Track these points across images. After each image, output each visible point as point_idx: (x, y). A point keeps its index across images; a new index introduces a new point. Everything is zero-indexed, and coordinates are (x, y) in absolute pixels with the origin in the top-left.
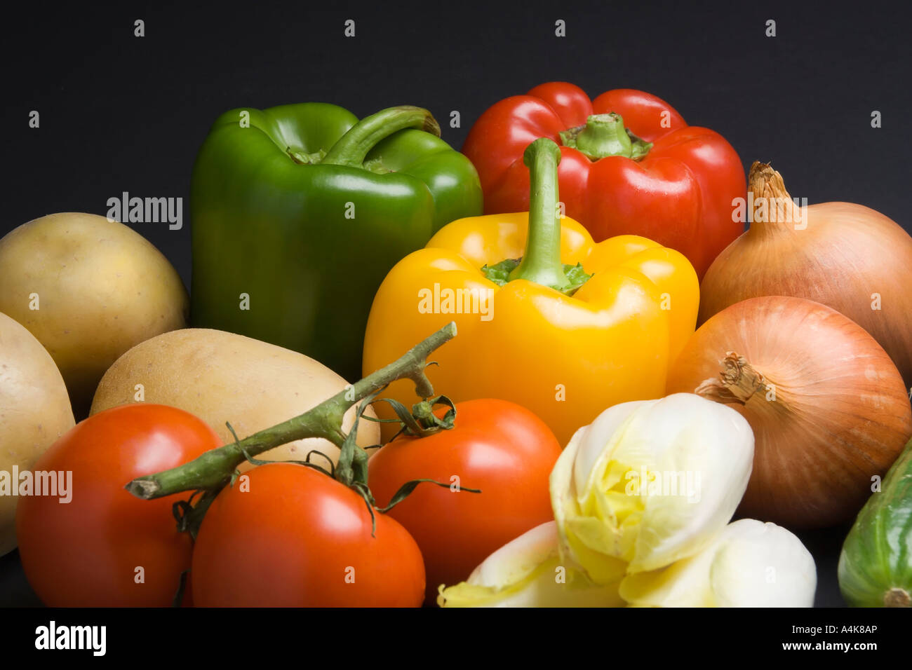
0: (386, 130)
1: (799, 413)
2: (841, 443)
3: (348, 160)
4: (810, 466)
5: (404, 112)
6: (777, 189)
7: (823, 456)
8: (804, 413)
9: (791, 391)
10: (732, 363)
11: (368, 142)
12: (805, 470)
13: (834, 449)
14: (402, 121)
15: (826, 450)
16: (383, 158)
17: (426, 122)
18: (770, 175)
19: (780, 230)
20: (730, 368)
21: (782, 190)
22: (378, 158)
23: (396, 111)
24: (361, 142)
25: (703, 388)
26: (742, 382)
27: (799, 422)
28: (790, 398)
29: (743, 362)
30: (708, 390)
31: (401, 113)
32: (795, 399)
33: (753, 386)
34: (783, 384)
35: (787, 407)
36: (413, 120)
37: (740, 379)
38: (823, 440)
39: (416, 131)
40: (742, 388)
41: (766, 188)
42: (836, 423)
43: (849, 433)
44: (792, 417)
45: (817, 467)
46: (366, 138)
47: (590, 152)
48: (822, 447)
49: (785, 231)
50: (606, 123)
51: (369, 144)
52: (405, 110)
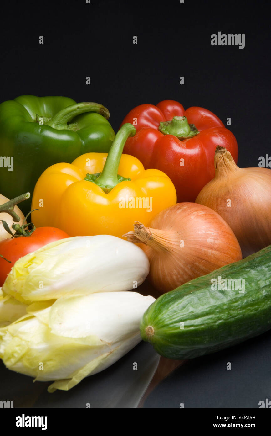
0: (78, 111)
1: (173, 252)
2: (190, 268)
3: (58, 122)
4: (176, 275)
5: (88, 105)
6: (227, 158)
7: (181, 272)
8: (175, 252)
9: (172, 242)
10: (137, 226)
11: (68, 116)
12: (174, 277)
13: (186, 270)
14: (87, 109)
15: (183, 270)
16: (78, 123)
17: (100, 110)
18: (224, 152)
19: (224, 177)
20: (136, 228)
21: (230, 159)
22: (76, 123)
23: (84, 104)
24: (65, 115)
25: (127, 235)
26: (141, 234)
27: (173, 256)
28: (170, 245)
29: (142, 227)
30: (129, 236)
31: (86, 105)
32: (172, 246)
33: (147, 237)
34: (168, 239)
35: (167, 249)
36: (93, 109)
37: (140, 234)
38: (182, 266)
39: (96, 114)
40: (142, 238)
41: (221, 157)
42: (188, 259)
43: (193, 264)
44: (170, 253)
45: (179, 276)
46: (68, 114)
47: (169, 132)
48: (181, 268)
49: (226, 177)
50: (178, 120)
51: (69, 117)
52: (89, 104)
